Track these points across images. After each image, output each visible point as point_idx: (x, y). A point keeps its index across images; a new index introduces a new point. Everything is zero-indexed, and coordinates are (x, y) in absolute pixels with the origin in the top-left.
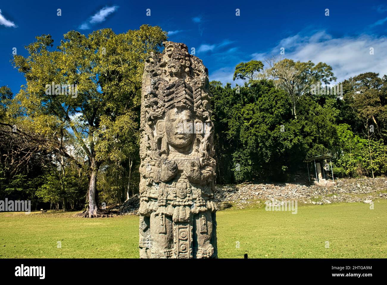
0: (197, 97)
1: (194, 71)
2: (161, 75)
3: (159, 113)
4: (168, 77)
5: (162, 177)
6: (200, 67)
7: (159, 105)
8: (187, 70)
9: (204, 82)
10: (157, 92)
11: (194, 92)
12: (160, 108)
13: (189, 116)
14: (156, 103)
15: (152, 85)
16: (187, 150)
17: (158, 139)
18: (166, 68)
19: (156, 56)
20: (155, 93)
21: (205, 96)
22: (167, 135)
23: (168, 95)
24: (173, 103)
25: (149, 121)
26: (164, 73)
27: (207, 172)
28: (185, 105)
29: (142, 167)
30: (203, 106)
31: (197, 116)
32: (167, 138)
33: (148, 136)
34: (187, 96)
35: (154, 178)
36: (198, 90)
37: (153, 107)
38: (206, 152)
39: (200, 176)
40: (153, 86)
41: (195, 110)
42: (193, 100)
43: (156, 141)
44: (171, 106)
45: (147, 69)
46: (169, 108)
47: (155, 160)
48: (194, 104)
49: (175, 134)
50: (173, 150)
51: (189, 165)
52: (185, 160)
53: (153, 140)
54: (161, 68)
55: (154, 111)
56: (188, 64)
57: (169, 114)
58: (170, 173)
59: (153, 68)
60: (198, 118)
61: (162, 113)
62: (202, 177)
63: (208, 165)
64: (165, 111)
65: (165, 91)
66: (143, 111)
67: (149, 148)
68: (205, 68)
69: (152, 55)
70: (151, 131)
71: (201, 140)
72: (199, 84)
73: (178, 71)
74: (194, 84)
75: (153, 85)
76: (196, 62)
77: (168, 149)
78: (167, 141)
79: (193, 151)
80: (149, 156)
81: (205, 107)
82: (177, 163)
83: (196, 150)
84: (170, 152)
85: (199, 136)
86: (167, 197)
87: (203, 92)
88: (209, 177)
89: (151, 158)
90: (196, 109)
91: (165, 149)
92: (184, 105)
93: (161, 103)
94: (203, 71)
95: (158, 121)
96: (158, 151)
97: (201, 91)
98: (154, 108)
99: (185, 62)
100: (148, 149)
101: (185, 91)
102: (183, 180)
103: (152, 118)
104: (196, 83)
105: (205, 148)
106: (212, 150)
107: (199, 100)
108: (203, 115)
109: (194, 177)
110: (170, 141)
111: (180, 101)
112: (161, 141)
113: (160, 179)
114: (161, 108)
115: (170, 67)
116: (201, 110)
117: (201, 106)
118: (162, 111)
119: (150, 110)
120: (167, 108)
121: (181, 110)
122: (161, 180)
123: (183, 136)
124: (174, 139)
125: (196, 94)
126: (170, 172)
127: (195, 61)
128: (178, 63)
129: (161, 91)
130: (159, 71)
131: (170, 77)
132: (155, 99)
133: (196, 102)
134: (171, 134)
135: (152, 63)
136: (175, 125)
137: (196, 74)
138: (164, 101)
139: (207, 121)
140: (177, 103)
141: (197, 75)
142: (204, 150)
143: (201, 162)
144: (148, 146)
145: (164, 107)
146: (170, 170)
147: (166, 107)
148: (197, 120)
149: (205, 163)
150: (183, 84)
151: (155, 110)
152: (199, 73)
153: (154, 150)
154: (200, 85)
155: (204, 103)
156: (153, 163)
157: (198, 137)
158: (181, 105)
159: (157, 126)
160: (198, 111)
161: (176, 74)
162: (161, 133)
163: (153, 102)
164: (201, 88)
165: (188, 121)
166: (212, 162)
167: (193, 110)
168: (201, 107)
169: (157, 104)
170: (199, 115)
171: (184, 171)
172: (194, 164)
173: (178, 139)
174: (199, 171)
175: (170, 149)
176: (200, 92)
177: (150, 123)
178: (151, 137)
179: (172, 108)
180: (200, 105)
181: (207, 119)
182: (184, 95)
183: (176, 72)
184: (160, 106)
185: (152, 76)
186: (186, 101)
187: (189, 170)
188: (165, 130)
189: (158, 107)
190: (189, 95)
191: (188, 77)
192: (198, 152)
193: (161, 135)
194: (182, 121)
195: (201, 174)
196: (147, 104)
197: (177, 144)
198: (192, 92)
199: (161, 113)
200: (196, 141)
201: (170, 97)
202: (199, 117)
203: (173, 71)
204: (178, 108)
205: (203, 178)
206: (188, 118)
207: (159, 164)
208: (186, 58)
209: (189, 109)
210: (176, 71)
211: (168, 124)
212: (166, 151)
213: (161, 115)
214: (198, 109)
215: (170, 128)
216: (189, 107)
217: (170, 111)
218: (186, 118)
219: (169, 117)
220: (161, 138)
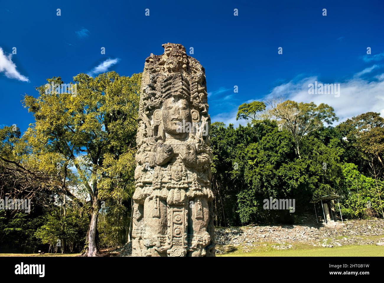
0: (194, 89)
1: (191, 68)
2: (159, 71)
3: (156, 103)
4: (166, 73)
5: (157, 160)
6: (197, 66)
8: (184, 66)
9: (201, 78)
10: (155, 85)
11: (191, 85)
14: (154, 95)
15: (151, 79)
16: (183, 137)
18: (165, 66)
19: (156, 57)
20: (154, 86)
21: (201, 90)
23: (165, 87)
25: (146, 111)
26: (163, 70)
27: (203, 158)
29: (138, 153)
31: (193, 106)
33: (145, 124)
34: (184, 87)
35: (149, 162)
36: (195, 84)
37: (150, 98)
39: (196, 160)
40: (152, 80)
41: (191, 100)
42: (190, 92)
43: (153, 128)
45: (147, 67)
47: (151, 145)
49: (172, 121)
52: (181, 145)
53: (150, 127)
54: (160, 66)
55: (152, 102)
56: (185, 61)
57: (166, 103)
58: (166, 155)
59: (152, 66)
62: (198, 161)
63: (204, 152)
65: (163, 84)
66: (142, 104)
67: (145, 135)
68: (202, 67)
69: (152, 56)
70: (148, 120)
72: (195, 79)
73: (176, 66)
74: (191, 79)
75: (152, 79)
76: (193, 62)
78: (164, 129)
80: (145, 142)
81: (202, 99)
82: (173, 147)
83: (192, 136)
84: (166, 139)
86: (161, 180)
87: (199, 86)
89: (147, 144)
90: (192, 100)
93: (158, 94)
94: (199, 70)
96: (154, 137)
98: (152, 99)
99: (183, 59)
101: (182, 83)
103: (150, 107)
104: (193, 78)
106: (208, 139)
107: (196, 92)
108: (199, 106)
109: (190, 160)
111: (177, 91)
113: (156, 162)
114: (159, 99)
115: (169, 64)
116: (198, 101)
117: (198, 98)
118: (160, 101)
119: (148, 101)
121: (177, 99)
122: (156, 164)
124: (171, 125)
125: (193, 87)
126: (165, 154)
127: (192, 60)
128: (175, 59)
129: (159, 84)
130: (158, 68)
131: (168, 73)
132: (154, 91)
133: (193, 94)
135: (152, 62)
137: (193, 72)
138: (162, 92)
139: (203, 112)
140: (174, 92)
141: (194, 72)
142: (200, 137)
143: (197, 147)
144: (144, 133)
145: (161, 97)
146: (165, 152)
148: (193, 110)
149: (201, 149)
150: (180, 76)
151: (153, 100)
152: (196, 71)
153: (150, 136)
154: (197, 80)
155: (201, 95)
156: (149, 148)
159: (154, 115)
161: (174, 70)
162: (158, 121)
163: (151, 94)
164: (198, 82)
165: (184, 109)
166: (208, 149)
168: (197, 99)
170: (195, 105)
171: (180, 155)
174: (194, 155)
175: (166, 136)
176: (196, 86)
177: (148, 112)
178: (147, 124)
179: (169, 97)
180: (196, 97)
181: (204, 110)
182: (181, 86)
183: (174, 68)
184: (157, 97)
185: (151, 73)
187: (185, 153)
188: (161, 118)
189: (156, 97)
190: (185, 86)
191: (186, 73)
192: (194, 139)
193: (157, 123)
194: (179, 109)
195: (197, 158)
196: (145, 97)
197: (173, 129)
199: (158, 102)
201: (167, 88)
202: (196, 108)
203: (171, 67)
204: (175, 97)
205: (199, 162)
206: (184, 106)
207: (155, 148)
208: (184, 56)
211: (165, 111)
214: (195, 100)
215: (166, 115)
216: (185, 97)
217: (167, 100)
218: (183, 106)
219: (166, 105)
220: (158, 125)
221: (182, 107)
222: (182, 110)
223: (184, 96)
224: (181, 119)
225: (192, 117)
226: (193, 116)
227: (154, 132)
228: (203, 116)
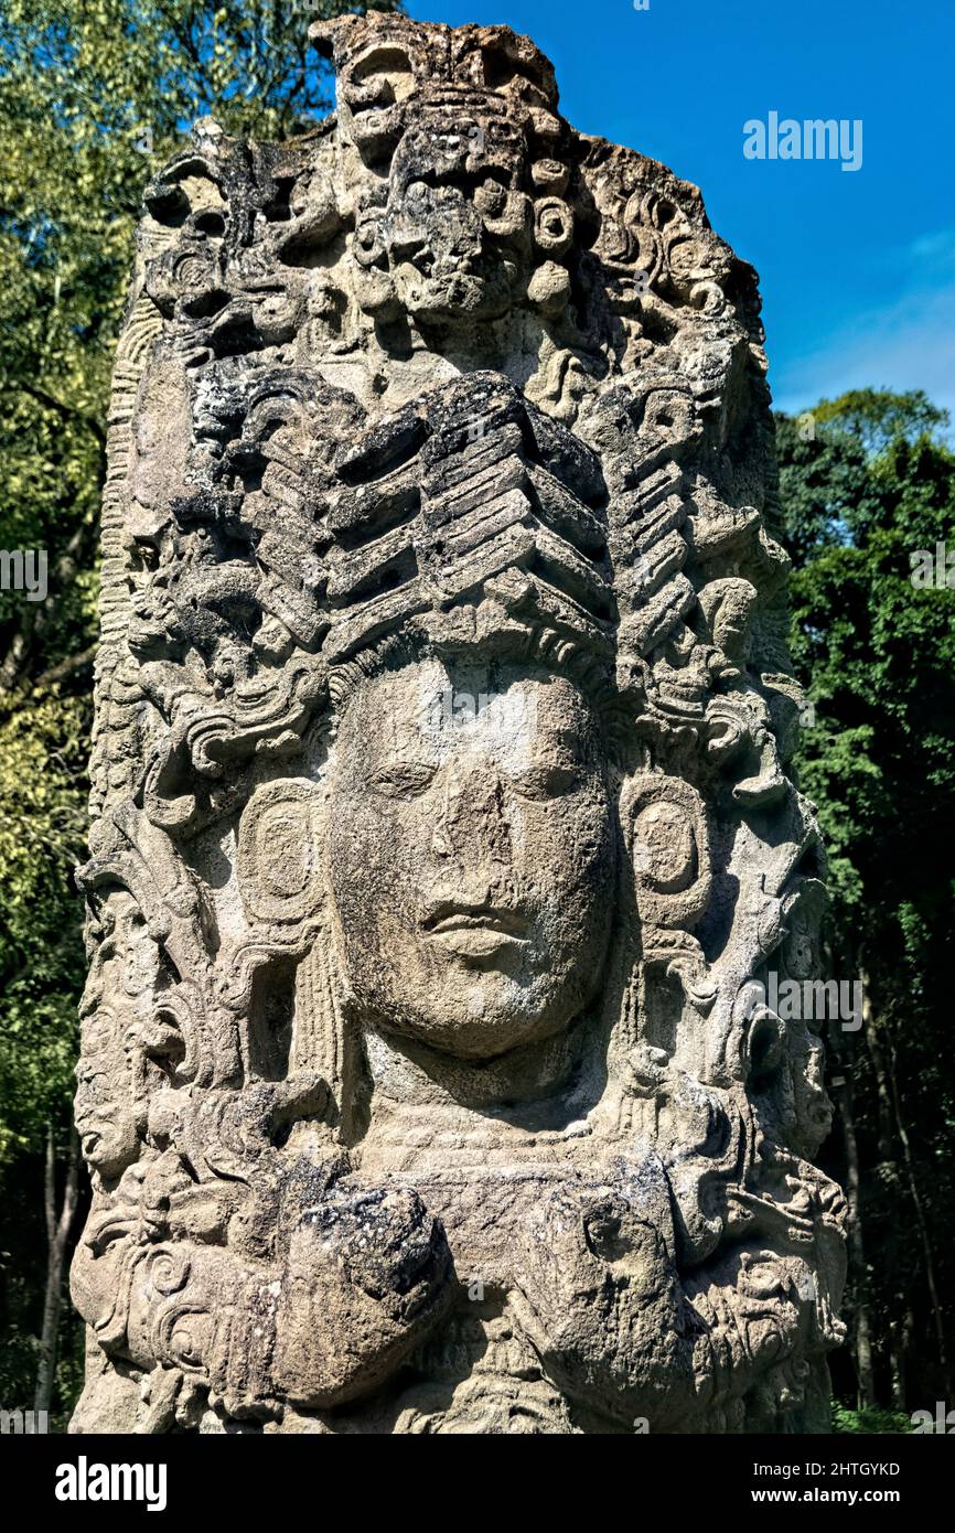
0: (648, 546)
1: (619, 289)
2: (289, 335)
3: (269, 709)
4: (358, 354)
5: (287, 1357)
6: (680, 251)
7: (269, 633)
8: (547, 280)
9: (716, 402)
10: (252, 507)
11: (620, 503)
12: (278, 660)
13: (563, 738)
14: (241, 613)
15: (202, 435)
16: (545, 1079)
17: (259, 973)
18: (345, 272)
19: (248, 156)
20: (235, 520)
21: (722, 542)
22: (346, 929)
23: (353, 536)
24: (408, 615)
25: (169, 789)
26: (323, 316)
27: (753, 1305)
28: (521, 627)
29: (98, 1249)
30: (704, 636)
31: (648, 736)
32: (342, 962)
33: (161, 939)
34: (547, 541)
35: (214, 1366)
36: (658, 475)
37: (208, 651)
38: (742, 1099)
39: (682, 1354)
40: (211, 444)
41: (623, 680)
42: (609, 575)
43: (241, 987)
44: (383, 646)
45: (160, 287)
46: (365, 657)
47: (220, 1184)
48: (617, 621)
49: (429, 925)
50: (409, 1085)
51: (566, 1236)
52: (530, 1188)
53: (212, 982)
54: (286, 274)
55: (220, 695)
56: (556, 228)
57: (364, 724)
58: (375, 1318)
59: (216, 276)
60: (662, 763)
61: (298, 710)
62: (697, 1359)
63: (760, 1234)
64: (325, 687)
65: (332, 498)
66: (118, 692)
67: (165, 1058)
68: (734, 263)
69: (209, 148)
70: (184, 894)
71: (687, 984)
72: (664, 419)
73: (459, 296)
74: (619, 424)
75: (212, 434)
76: (632, 207)
77: (358, 1069)
78: (349, 994)
79: (613, 1091)
80: (163, 1142)
81: (732, 646)
82: (447, 1217)
83: (640, 1078)
84: (375, 1101)
85: (668, 935)
87: (703, 495)
88: (774, 1363)
89: (186, 1165)
90: (637, 671)
91: (328, 1076)
92: (513, 625)
93: (285, 612)
94: (704, 296)
95: (262, 789)
96: (254, 1089)
97: (685, 491)
98: (218, 667)
99: (528, 207)
100: (154, 1067)
101: (529, 490)
102: (500, 1385)
103: (200, 760)
104: (636, 412)
105: (732, 1058)
106: (800, 1081)
107: (667, 576)
108: (709, 731)
109: (616, 1365)
110: (372, 994)
111: (474, 595)
112: (290, 993)
113: (276, 1375)
114: (292, 666)
115: (382, 263)
116: (692, 674)
117: (689, 636)
118: (301, 687)
119: (181, 679)
120: (343, 658)
121: (481, 676)
122: (278, 1394)
123: (509, 938)
124: (418, 975)
125: (636, 515)
126: (366, 1306)
127: (626, 193)
128: (453, 225)
129: (291, 497)
130: (273, 302)
131: (382, 355)
132: (233, 571)
133: (640, 602)
134: (385, 920)
135: (210, 223)
136: (423, 835)
137: (636, 327)
138: (320, 594)
139: (750, 785)
140: (447, 607)
141: (645, 334)
142: (720, 1081)
143: (688, 1206)
144: (155, 1043)
145: (315, 647)
146: (372, 1282)
147: (335, 645)
148: (644, 778)
149: (732, 1216)
150: (501, 419)
151: (228, 681)
152: (665, 310)
153: (217, 1079)
154: (677, 434)
155: (719, 602)
156: (204, 1214)
157: (659, 953)
158: (481, 633)
159: (250, 840)
160: (655, 684)
161: (439, 331)
162: (291, 908)
163: (212, 605)
164: (688, 454)
165: (554, 785)
166: (799, 1201)
167: (610, 680)
168: (684, 647)
169: (256, 623)
170: (664, 726)
171: (514, 1297)
172: (617, 1225)
173: (454, 972)
174: (663, 1301)
175: (376, 1068)
176: (675, 502)
177: (181, 808)
178: (184, 948)
179: (394, 661)
180: (674, 632)
181: (754, 770)
182: (518, 530)
183: (440, 310)
184: (276, 646)
185: (200, 350)
186: (532, 594)
187: (568, 1290)
188: (322, 884)
189: (259, 649)
190: (563, 528)
191: (559, 356)
192: (662, 1101)
193: (286, 933)
194: (499, 791)
195: (692, 1328)
196: (153, 628)
197: (443, 1019)
198: (597, 498)
199: (287, 707)
200: (635, 992)
201: (377, 553)
202: (670, 749)
203: (405, 297)
204: (454, 657)
205: (714, 1371)
206: (552, 759)
207: (265, 1220)
208: (537, 171)
209: (569, 668)
210: (435, 300)
211: (360, 817)
212: (338, 1089)
213: (286, 735)
214: (660, 669)
215: (373, 862)
216: (563, 649)
217: (377, 694)
218: (539, 757)
219: (365, 750)
220: (286, 956)
221: (525, 767)
222: (532, 796)
223: (552, 641)
224: (520, 909)
225: (630, 862)
226: (640, 847)
227: (250, 1028)
228: (743, 833)
